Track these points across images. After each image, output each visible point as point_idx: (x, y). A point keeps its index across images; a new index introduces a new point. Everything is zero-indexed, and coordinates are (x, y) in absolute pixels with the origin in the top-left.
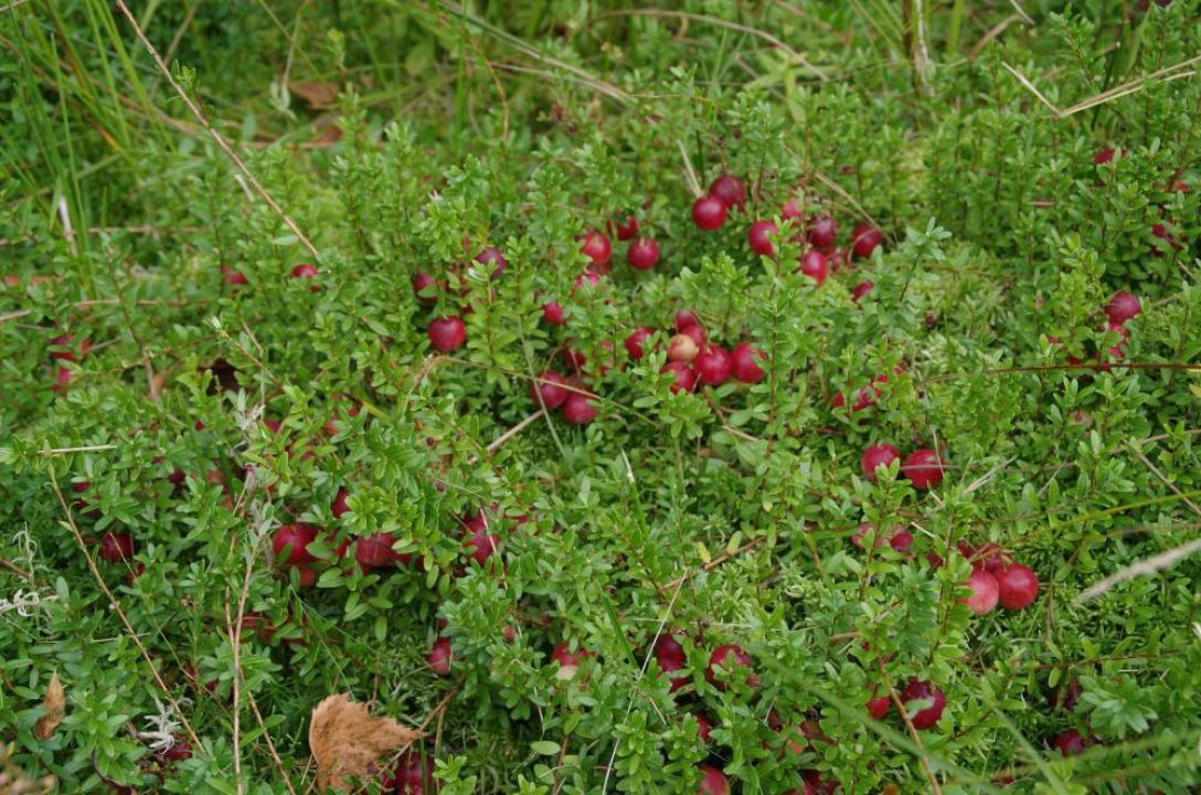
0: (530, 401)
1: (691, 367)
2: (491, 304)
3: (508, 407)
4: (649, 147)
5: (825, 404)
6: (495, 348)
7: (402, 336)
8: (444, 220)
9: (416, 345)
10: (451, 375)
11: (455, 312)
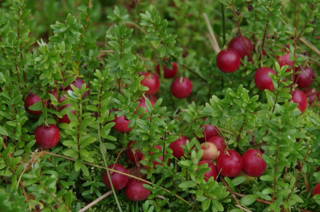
0: (103, 185)
1: (215, 164)
2: (82, 115)
3: (88, 188)
4: (185, 17)
5: (307, 193)
6: (81, 147)
7: (18, 136)
8: (52, 56)
9: (26, 143)
10: (49, 164)
11: (54, 122)
